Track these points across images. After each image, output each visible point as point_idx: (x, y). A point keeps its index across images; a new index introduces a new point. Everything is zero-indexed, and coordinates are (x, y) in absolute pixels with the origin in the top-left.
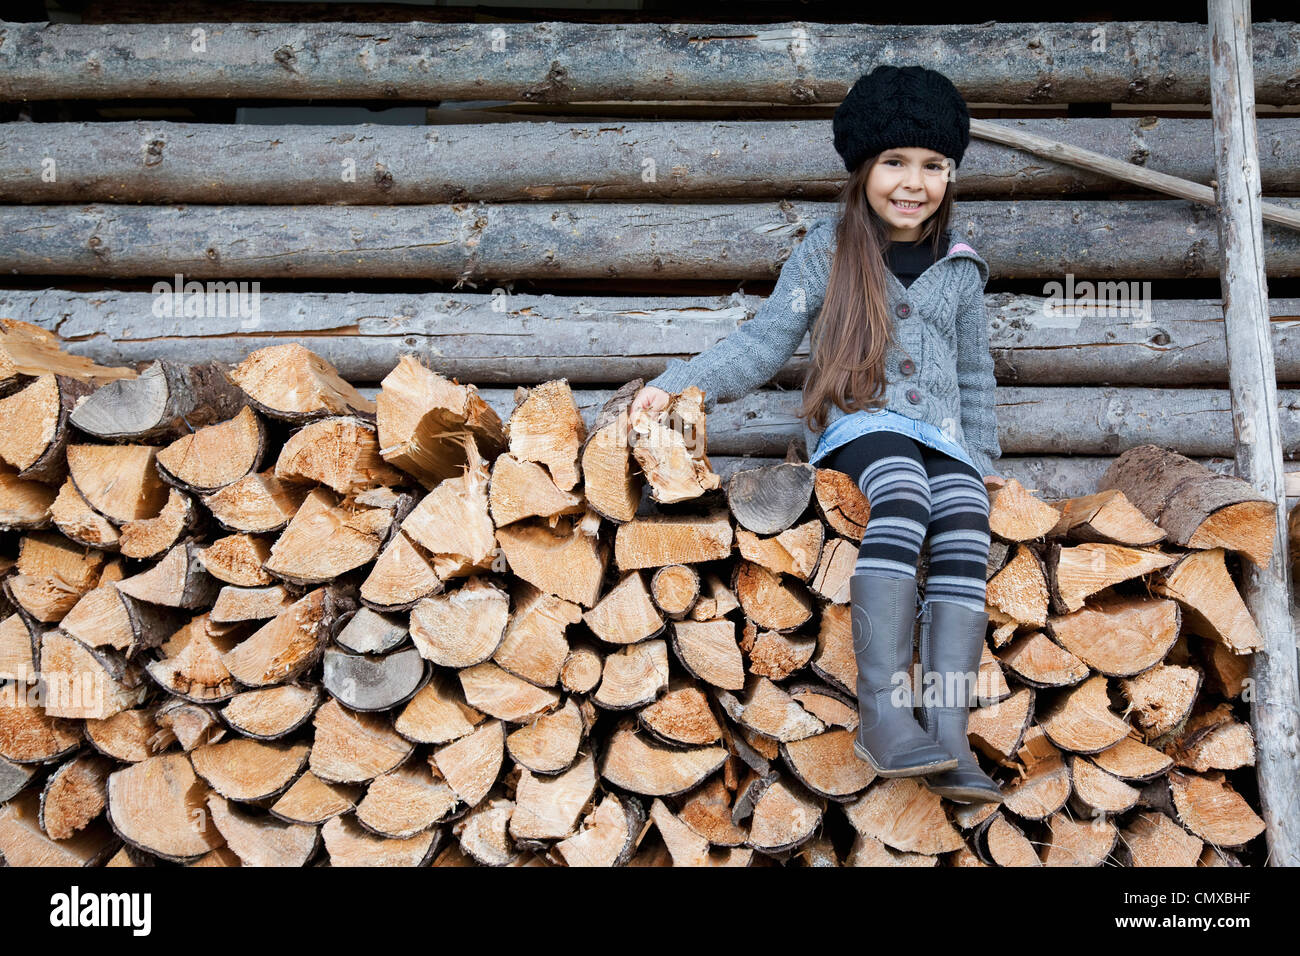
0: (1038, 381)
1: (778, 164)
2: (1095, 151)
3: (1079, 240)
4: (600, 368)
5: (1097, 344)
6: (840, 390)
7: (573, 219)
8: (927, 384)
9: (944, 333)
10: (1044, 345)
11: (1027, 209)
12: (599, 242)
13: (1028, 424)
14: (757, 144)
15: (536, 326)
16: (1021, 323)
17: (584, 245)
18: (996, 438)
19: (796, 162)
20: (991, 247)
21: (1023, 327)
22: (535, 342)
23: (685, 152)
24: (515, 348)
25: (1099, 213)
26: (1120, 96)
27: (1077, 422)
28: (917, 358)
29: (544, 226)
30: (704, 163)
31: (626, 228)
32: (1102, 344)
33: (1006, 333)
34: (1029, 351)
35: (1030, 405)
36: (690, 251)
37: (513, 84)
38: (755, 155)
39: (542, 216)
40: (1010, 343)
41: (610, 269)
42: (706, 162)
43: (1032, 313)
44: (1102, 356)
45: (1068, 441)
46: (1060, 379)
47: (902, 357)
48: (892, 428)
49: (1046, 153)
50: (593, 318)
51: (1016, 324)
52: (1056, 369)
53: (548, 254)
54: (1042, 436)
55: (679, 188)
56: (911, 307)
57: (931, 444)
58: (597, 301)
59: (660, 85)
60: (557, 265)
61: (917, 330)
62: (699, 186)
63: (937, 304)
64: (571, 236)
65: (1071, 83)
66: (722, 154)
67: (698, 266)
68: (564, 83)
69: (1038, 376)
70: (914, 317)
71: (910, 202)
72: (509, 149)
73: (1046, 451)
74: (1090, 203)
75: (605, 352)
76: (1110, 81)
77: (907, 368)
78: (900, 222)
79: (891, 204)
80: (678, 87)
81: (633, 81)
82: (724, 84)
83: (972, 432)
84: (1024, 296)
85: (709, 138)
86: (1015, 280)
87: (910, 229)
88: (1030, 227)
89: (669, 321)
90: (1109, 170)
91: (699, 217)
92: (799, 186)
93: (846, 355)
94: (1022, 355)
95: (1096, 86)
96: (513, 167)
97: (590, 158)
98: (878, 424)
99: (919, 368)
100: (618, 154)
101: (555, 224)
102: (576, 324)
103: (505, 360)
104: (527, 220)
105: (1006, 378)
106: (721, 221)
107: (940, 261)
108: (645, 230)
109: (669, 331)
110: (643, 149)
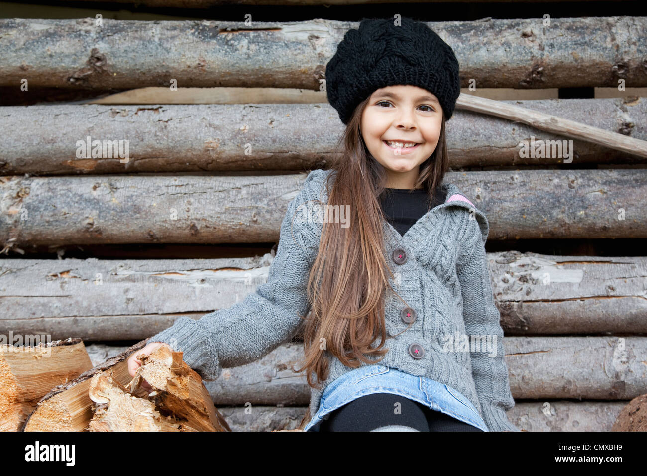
0: (547, 331)
1: (302, 138)
2: (586, 124)
3: (577, 202)
4: (138, 326)
5: (599, 297)
6: (339, 341)
7: (114, 188)
8: (432, 333)
9: (446, 280)
10: (550, 298)
11: (528, 176)
12: (137, 209)
13: (541, 372)
14: (283, 120)
15: (73, 287)
16: (528, 278)
17: (122, 211)
18: (508, 388)
19: (318, 136)
20: (498, 209)
21: (530, 282)
22: (72, 302)
23: (216, 128)
24: (52, 309)
25: (592, 179)
26: (604, 78)
27: (585, 370)
28: (418, 305)
29: (84, 196)
30: (234, 137)
31: (162, 196)
32: (603, 297)
33: (515, 287)
34: (537, 304)
35: (541, 354)
36: (223, 216)
37: (56, 69)
38: (281, 130)
39: (84, 187)
40: (519, 296)
41: (149, 234)
42: (236, 136)
43: (538, 268)
44: (604, 308)
45: (578, 388)
46: (566, 329)
47: (400, 306)
48: (390, 389)
49: (543, 125)
50: (130, 279)
51: (523, 279)
52: (563, 319)
53: (87, 221)
54: (554, 383)
55: (213, 160)
56: (407, 252)
57: (435, 406)
58: (135, 264)
59: (195, 71)
60: (98, 231)
61: (415, 276)
62: (231, 158)
63: (435, 250)
64: (111, 203)
65: (561, 67)
66: (250, 130)
67: (232, 230)
68: (105, 68)
69: (547, 327)
70: (411, 263)
71: (404, 142)
72: (50, 125)
73: (558, 397)
74: (583, 172)
75: (141, 310)
76: (595, 65)
77: (408, 316)
78: (394, 163)
79: (384, 145)
80: (211, 73)
81: (168, 67)
82: (253, 70)
83: (484, 384)
84: (529, 254)
85: (239, 116)
86: (521, 240)
87: (407, 172)
88: (532, 192)
89: (203, 280)
90: (599, 140)
91: (232, 185)
92: (322, 158)
93: (343, 303)
94: (531, 307)
95: (582, 69)
96: (53, 141)
97: (127, 133)
98: (374, 385)
99: (421, 316)
100: (153, 130)
101: (95, 194)
102: (114, 285)
103: (43, 321)
104: (69, 190)
105: (518, 329)
106: (252, 189)
107: (436, 209)
108: (180, 198)
109: (202, 290)
110: (178, 126)
